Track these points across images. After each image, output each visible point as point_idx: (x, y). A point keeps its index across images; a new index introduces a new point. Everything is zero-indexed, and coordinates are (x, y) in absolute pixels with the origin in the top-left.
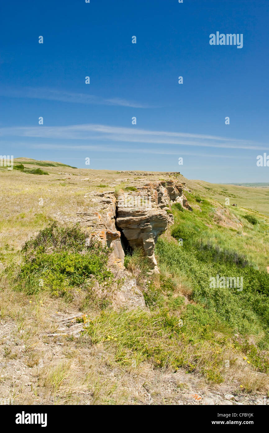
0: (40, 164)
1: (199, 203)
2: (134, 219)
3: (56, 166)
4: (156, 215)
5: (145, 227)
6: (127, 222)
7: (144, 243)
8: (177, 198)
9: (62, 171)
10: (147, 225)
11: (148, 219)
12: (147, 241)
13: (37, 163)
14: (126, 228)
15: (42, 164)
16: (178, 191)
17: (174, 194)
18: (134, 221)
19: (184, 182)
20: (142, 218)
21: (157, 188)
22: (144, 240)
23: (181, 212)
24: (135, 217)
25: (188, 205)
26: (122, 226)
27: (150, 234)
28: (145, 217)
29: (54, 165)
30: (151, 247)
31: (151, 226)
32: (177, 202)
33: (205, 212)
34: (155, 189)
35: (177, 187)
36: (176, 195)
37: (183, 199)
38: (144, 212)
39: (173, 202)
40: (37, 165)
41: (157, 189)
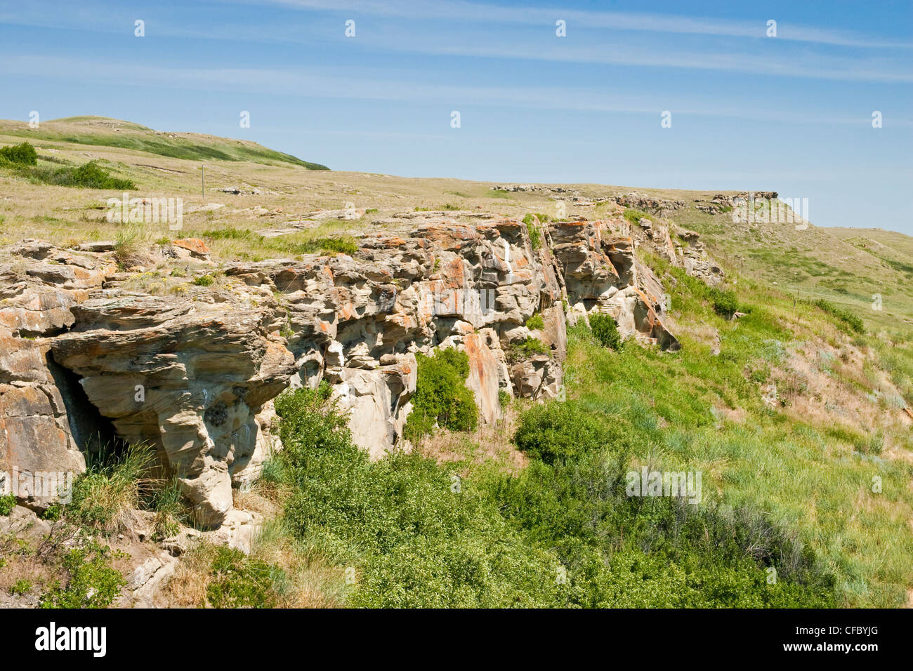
0: (164, 149)
1: (727, 319)
2: (113, 339)
3: (234, 156)
4: (199, 327)
5: (158, 369)
6: (89, 346)
7: (162, 430)
8: (606, 294)
9: (241, 181)
10: (166, 361)
11: (166, 338)
12: (174, 419)
13: (147, 143)
14: (91, 372)
15: (173, 149)
16: (609, 265)
17: (588, 277)
18: (113, 344)
19: (693, 233)
20: (143, 334)
21: (465, 246)
22: (161, 417)
23: (609, 351)
24: (118, 332)
25: (659, 327)
26: (74, 362)
27: (184, 394)
28: (156, 332)
29: (225, 152)
30: (190, 445)
31: (182, 366)
32: (603, 309)
33: (730, 357)
34: (457, 251)
35: (606, 248)
36: (602, 281)
37: (632, 299)
38: (152, 313)
39: (588, 309)
40: (147, 150)
41: (466, 250)
